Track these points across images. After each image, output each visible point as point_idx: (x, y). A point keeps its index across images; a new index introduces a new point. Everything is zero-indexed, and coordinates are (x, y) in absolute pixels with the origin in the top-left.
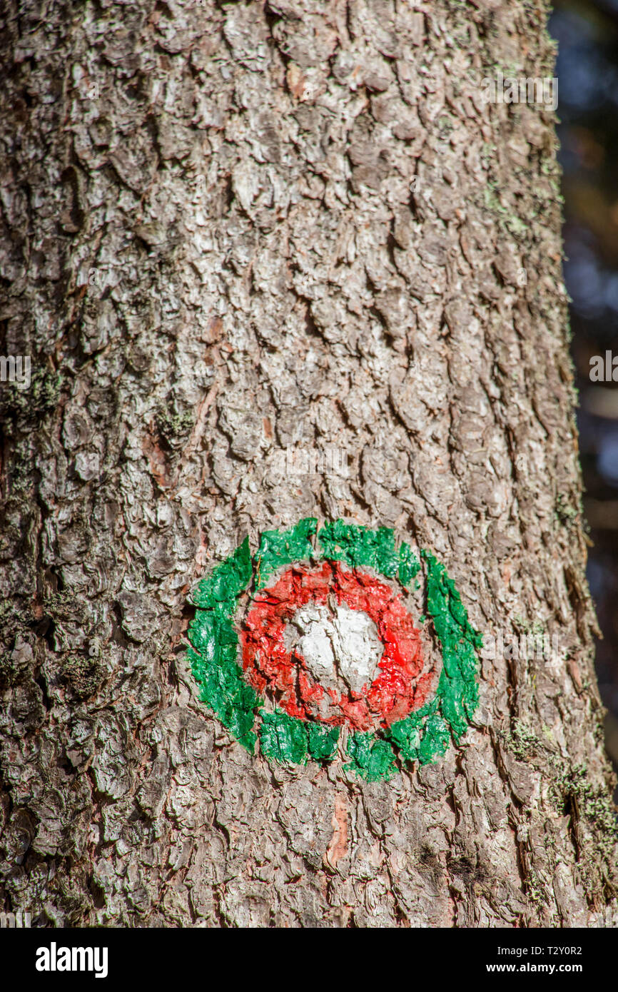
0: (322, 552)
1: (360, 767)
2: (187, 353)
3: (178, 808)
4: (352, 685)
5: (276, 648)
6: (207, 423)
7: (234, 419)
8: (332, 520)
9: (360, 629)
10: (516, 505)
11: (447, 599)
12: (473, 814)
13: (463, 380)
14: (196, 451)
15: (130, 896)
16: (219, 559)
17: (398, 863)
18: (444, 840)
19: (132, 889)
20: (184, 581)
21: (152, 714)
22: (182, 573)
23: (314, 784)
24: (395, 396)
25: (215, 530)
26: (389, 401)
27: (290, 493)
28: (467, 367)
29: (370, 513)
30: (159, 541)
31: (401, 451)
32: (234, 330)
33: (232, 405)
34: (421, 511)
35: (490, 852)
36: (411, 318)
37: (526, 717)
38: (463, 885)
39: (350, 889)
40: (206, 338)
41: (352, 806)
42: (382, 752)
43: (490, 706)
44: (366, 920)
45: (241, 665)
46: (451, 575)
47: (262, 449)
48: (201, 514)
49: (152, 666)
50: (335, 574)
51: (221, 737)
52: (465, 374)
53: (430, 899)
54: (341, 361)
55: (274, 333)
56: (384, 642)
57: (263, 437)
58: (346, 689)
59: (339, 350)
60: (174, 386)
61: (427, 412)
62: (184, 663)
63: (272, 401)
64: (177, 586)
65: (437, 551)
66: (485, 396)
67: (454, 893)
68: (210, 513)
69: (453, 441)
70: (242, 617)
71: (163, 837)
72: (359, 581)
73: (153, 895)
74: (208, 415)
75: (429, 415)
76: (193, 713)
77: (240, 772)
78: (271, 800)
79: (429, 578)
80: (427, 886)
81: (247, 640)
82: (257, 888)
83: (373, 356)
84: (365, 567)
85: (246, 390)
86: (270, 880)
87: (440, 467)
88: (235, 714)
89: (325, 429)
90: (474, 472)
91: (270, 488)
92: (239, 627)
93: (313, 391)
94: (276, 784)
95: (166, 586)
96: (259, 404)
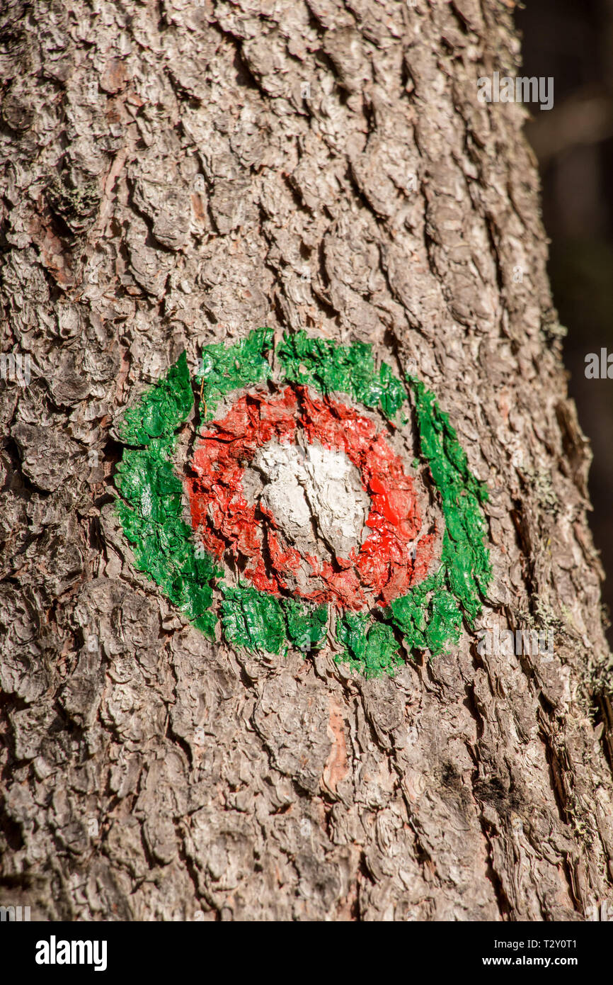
0: (283, 373)
1: (355, 658)
2: (82, 105)
3: (117, 714)
4: (336, 548)
5: (234, 500)
6: (115, 201)
7: (153, 195)
8: (292, 331)
9: (340, 476)
10: (506, 318)
11: (441, 438)
12: (499, 720)
13: (433, 151)
14: (104, 238)
15: (59, 833)
16: (148, 381)
17: (415, 786)
18: (468, 756)
19: (62, 824)
20: (102, 411)
21: (71, 588)
22: (99, 399)
23: (298, 680)
24: (358, 169)
25: (138, 342)
26: (350, 174)
27: (235, 294)
28: (436, 136)
29: (339, 324)
30: (62, 357)
31: (369, 242)
32: (143, 78)
33: (147, 176)
34: (401, 322)
35: (523, 772)
36: (367, 67)
37: (545, 593)
38: (496, 815)
39: (356, 821)
40: (105, 86)
41: (349, 710)
42: (382, 638)
43: (506, 579)
44: (381, 863)
45: (189, 523)
46: (444, 407)
47: (193, 236)
48: (118, 321)
49: (67, 523)
50: (301, 401)
51: (169, 619)
52: (435, 144)
53: (458, 833)
54: (286, 121)
55: (196, 82)
56: (370, 493)
57: (192, 219)
58: (329, 555)
59: (282, 107)
60: (68, 149)
61: (396, 192)
62: (111, 519)
63: (201, 171)
64: (93, 417)
65: (424, 374)
66: (460, 174)
67: (486, 825)
68: (130, 320)
69: (431, 231)
70: (186, 459)
71: (99, 753)
72: (333, 412)
73: (93, 830)
74: (116, 189)
75: (398, 196)
76: (128, 586)
77: (199, 665)
78: (242, 702)
79: (418, 410)
80: (452, 817)
81: (195, 489)
82: (234, 820)
83: (325, 115)
84: (339, 394)
85: (165, 157)
86: (251, 810)
87: (418, 265)
88: (186, 588)
89: (274, 212)
90: (458, 273)
91: (208, 287)
92: (181, 471)
93: (254, 159)
94: (248, 681)
95: (78, 417)
96: (184, 176)
